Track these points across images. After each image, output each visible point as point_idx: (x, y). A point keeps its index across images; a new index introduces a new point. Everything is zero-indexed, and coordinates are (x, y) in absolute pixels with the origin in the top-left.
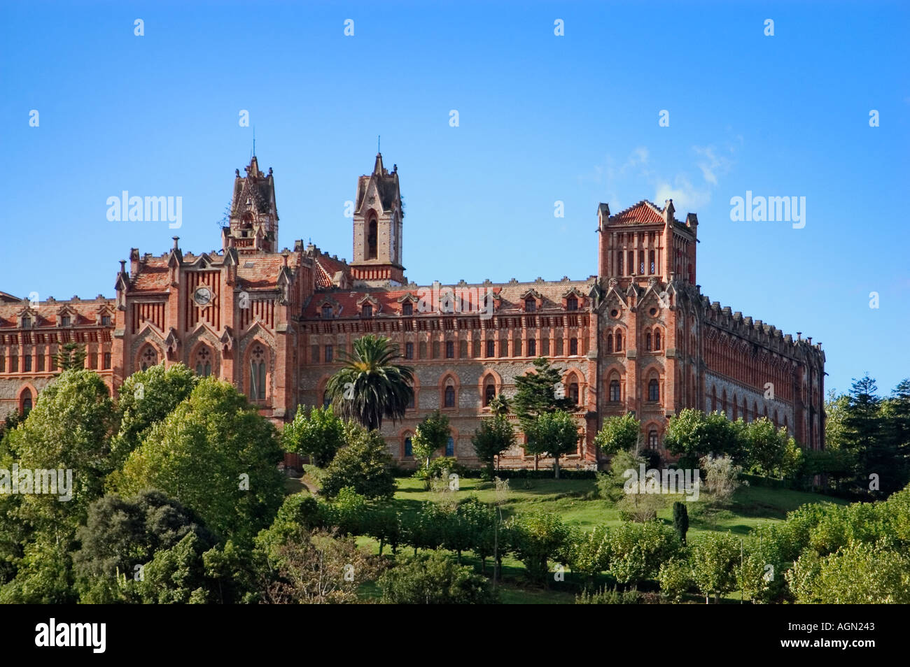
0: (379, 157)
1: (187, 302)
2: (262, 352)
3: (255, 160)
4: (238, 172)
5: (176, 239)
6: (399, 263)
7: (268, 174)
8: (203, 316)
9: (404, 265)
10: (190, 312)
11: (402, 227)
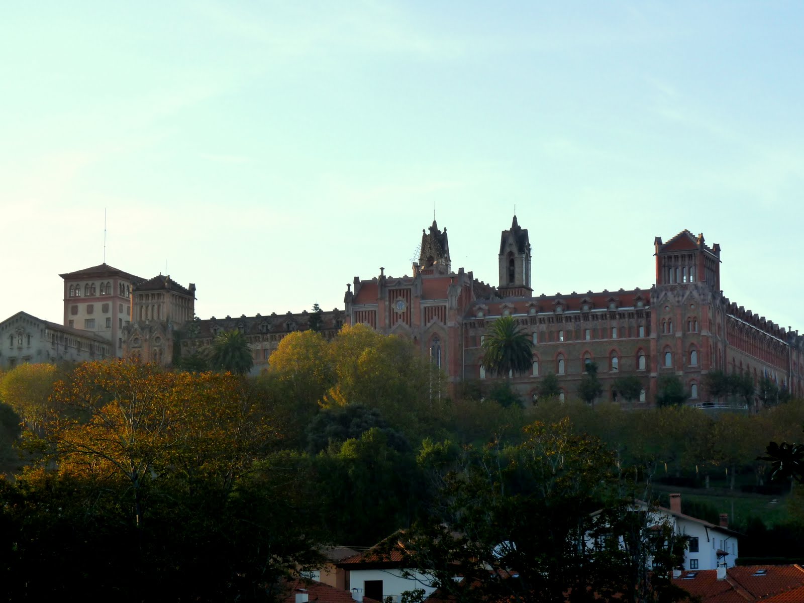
0: (515, 218)
1: (390, 310)
2: (438, 340)
3: (435, 223)
4: (424, 231)
5: (382, 269)
6: (529, 286)
7: (444, 231)
8: (400, 318)
9: (532, 288)
10: (392, 316)
11: (530, 263)
